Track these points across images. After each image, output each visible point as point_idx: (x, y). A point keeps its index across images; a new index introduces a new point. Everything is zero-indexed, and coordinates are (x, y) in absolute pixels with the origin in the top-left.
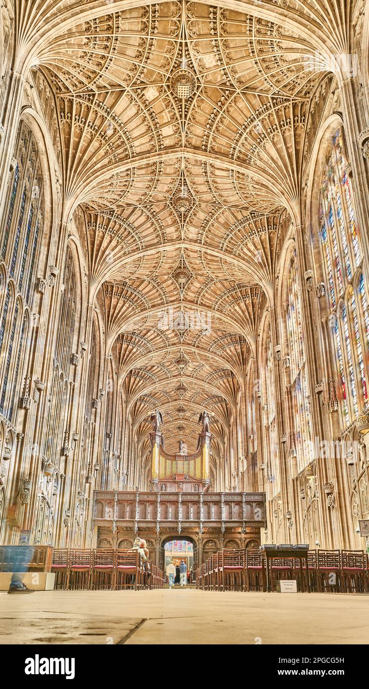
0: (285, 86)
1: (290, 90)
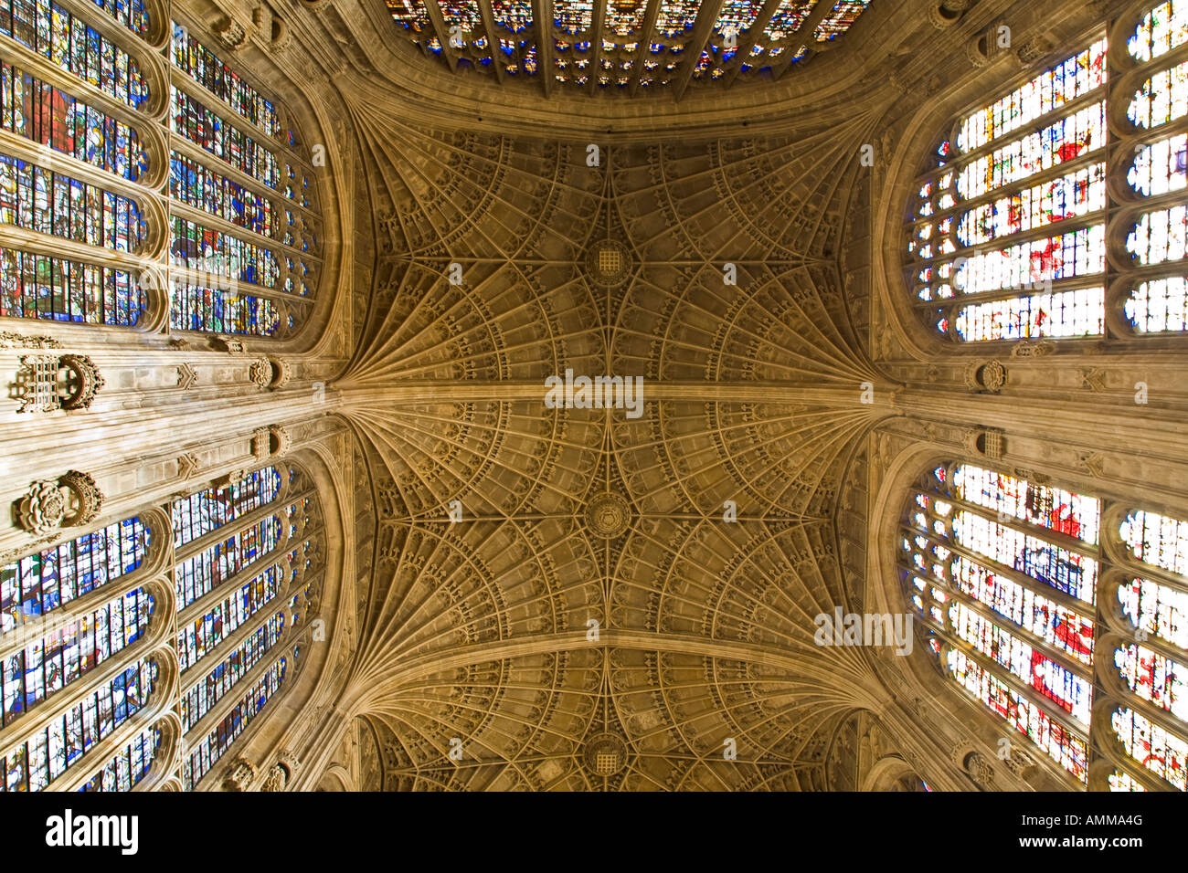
0: (777, 746)
1: (786, 751)
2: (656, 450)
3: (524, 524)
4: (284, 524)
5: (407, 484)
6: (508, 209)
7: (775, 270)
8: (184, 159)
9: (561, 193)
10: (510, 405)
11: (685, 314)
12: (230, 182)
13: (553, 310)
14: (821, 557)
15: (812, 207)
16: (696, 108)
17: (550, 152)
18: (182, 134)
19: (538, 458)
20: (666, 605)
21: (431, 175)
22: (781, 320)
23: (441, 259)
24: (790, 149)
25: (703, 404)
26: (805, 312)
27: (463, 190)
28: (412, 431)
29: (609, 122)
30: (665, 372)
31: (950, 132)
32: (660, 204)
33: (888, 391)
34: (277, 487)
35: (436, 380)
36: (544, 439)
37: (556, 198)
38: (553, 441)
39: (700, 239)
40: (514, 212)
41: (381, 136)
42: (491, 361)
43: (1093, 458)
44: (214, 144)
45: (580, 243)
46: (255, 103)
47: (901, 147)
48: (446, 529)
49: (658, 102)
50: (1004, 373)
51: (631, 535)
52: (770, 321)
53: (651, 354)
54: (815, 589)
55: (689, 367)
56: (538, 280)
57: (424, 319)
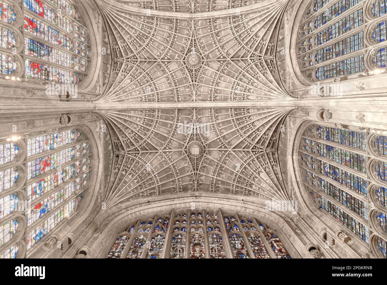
2: (177, 84)
3: (223, 57)
4: (314, 59)
5: (265, 71)
6: (231, 168)
7: (137, 150)
8: (360, 192)
9: (213, 174)
10: (229, 99)
11: (168, 132)
12: (339, 182)
13: (215, 133)
14: (117, 47)
15: (124, 173)
16: (167, 207)
17: (217, 189)
18: (361, 201)
19: (219, 81)
20: (172, 29)
21: (259, 180)
22: (134, 132)
23: (254, 150)
24: (132, 194)
25: (162, 101)
26: (126, 135)
27: (248, 175)
28: (264, 90)
29: (197, 200)
30: (175, 112)
31: (78, 206)
32: (178, 171)
33: (98, 109)
34: (317, 73)
35: (256, 108)
36: (217, 88)
37: (214, 172)
38: (214, 87)
39: (164, 159)
40: (230, 167)
41: (278, 194)
42: (236, 115)
43: (30, 94)
44: (347, 196)
45: (205, 156)
46: (329, 209)
47: (94, 198)
48: (251, 55)
49: (180, 209)
50: (61, 122)
51: (185, 54)
52: (139, 131)
53: (180, 118)
54: (119, 35)
55: (167, 114)
56: (220, 143)
57: (261, 129)
